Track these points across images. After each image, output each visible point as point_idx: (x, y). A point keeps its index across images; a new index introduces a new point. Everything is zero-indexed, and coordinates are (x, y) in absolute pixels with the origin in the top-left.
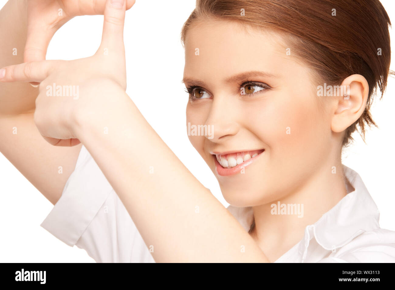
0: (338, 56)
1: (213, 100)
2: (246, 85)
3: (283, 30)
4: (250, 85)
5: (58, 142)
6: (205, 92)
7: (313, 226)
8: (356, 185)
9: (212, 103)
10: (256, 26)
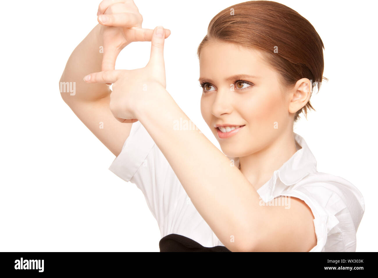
0: (294, 66)
1: (217, 92)
2: (238, 82)
3: (261, 49)
4: (241, 83)
5: (124, 121)
6: (212, 87)
7: (278, 171)
8: (302, 145)
9: (217, 93)
10: (245, 46)
